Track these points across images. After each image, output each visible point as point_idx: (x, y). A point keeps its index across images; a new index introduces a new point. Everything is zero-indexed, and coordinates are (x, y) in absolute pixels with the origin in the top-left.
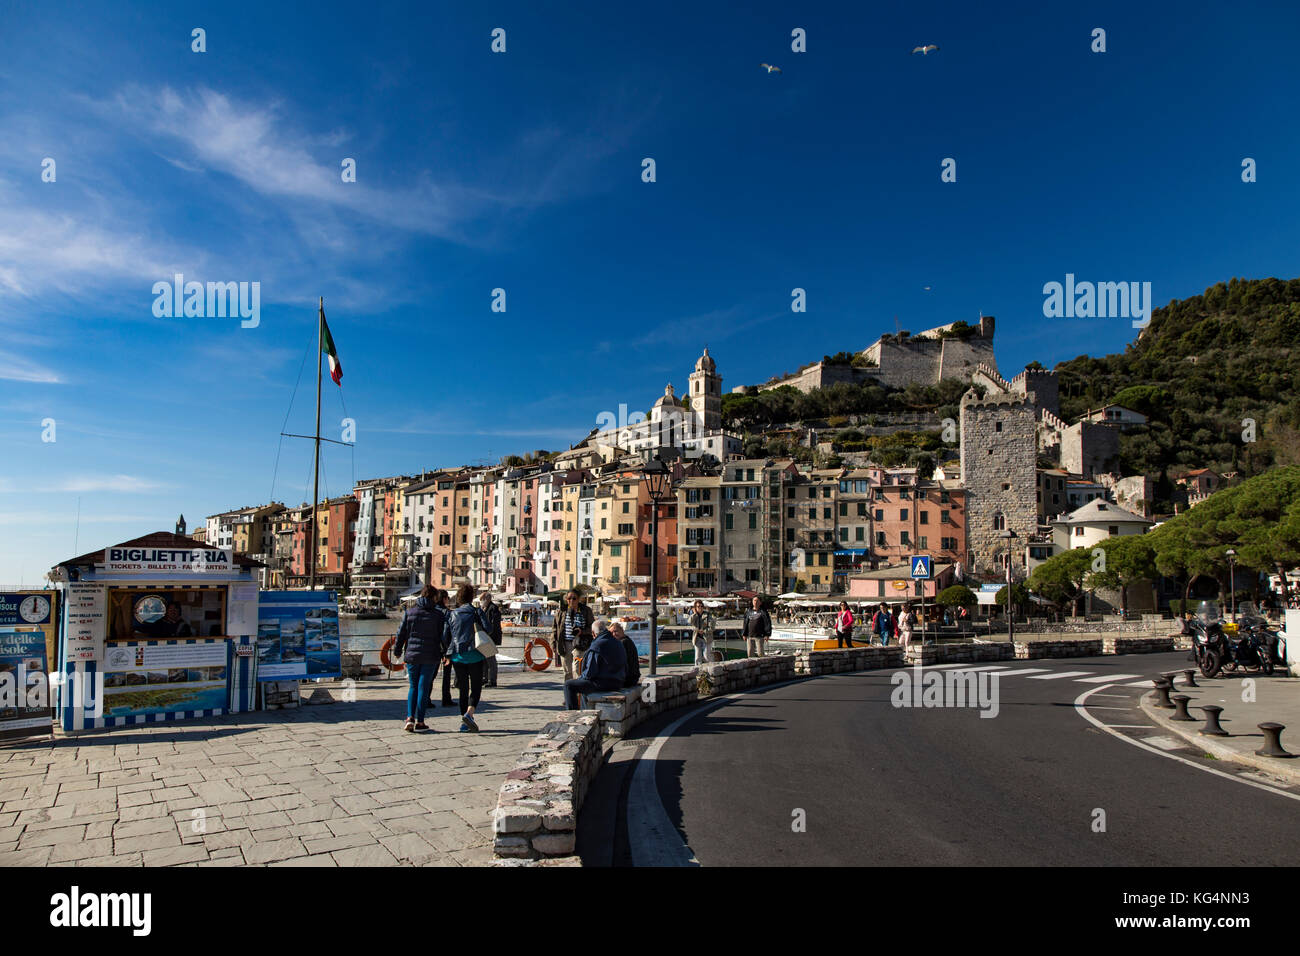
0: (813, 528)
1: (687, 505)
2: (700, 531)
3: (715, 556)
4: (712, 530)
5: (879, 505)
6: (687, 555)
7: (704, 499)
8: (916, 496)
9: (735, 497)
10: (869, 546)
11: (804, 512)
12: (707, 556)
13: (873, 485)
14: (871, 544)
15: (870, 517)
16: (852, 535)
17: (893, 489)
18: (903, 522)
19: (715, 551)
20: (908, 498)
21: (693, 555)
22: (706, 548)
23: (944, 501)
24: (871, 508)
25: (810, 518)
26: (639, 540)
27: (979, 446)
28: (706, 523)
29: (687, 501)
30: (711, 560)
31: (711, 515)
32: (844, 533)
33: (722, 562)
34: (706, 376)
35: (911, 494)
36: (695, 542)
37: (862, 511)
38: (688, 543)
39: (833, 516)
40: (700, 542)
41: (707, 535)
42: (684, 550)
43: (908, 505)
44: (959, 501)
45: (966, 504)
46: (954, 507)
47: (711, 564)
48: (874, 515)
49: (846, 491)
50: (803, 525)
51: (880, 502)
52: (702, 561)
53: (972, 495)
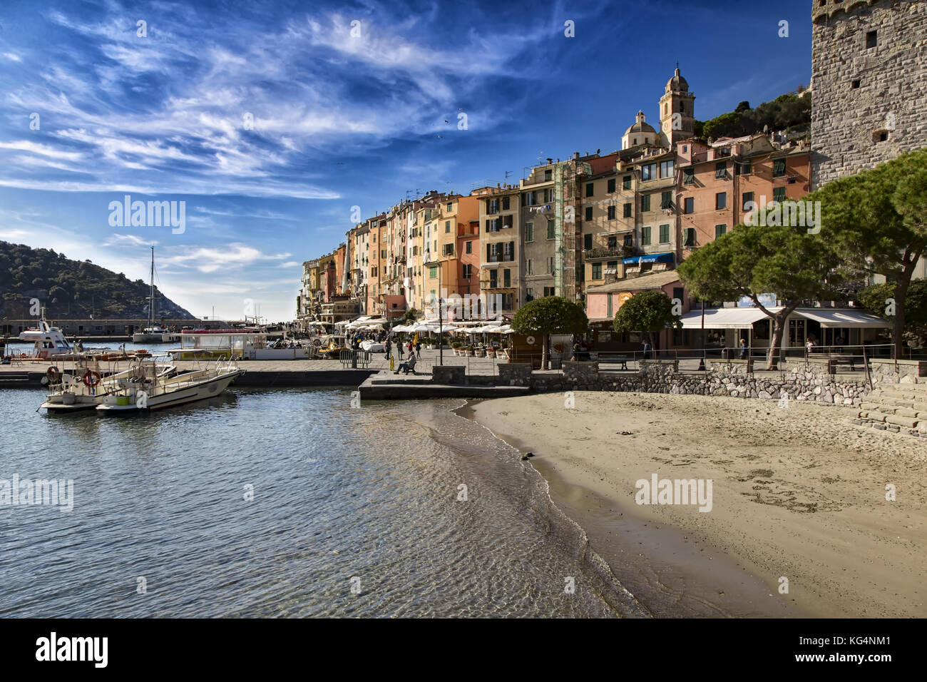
0: (613, 231)
1: (488, 217)
2: (500, 246)
3: (515, 274)
4: (512, 244)
5: (689, 191)
6: (488, 273)
7: (504, 209)
8: (737, 172)
9: (534, 202)
10: (674, 249)
11: (601, 213)
12: (507, 273)
13: (682, 165)
14: (678, 246)
15: (677, 211)
16: (655, 235)
17: (706, 166)
18: (718, 213)
19: (514, 266)
20: (726, 177)
21: (494, 273)
22: (506, 264)
23: (777, 173)
24: (678, 198)
25: (609, 219)
26: (458, 261)
27: (837, 78)
28: (505, 237)
29: (488, 213)
30: (512, 278)
31: (511, 226)
32: (645, 236)
33: (523, 280)
34: (674, 96)
35: (731, 170)
36: (496, 258)
37: (667, 204)
38: (488, 261)
39: (633, 214)
40: (500, 259)
41: (506, 250)
42: (486, 268)
43: (726, 186)
44: (804, 171)
45: (813, 174)
46: (792, 181)
47: (511, 283)
48: (682, 207)
49: (649, 178)
50: (602, 230)
51: (690, 188)
52: (502, 279)
53: (824, 159)
